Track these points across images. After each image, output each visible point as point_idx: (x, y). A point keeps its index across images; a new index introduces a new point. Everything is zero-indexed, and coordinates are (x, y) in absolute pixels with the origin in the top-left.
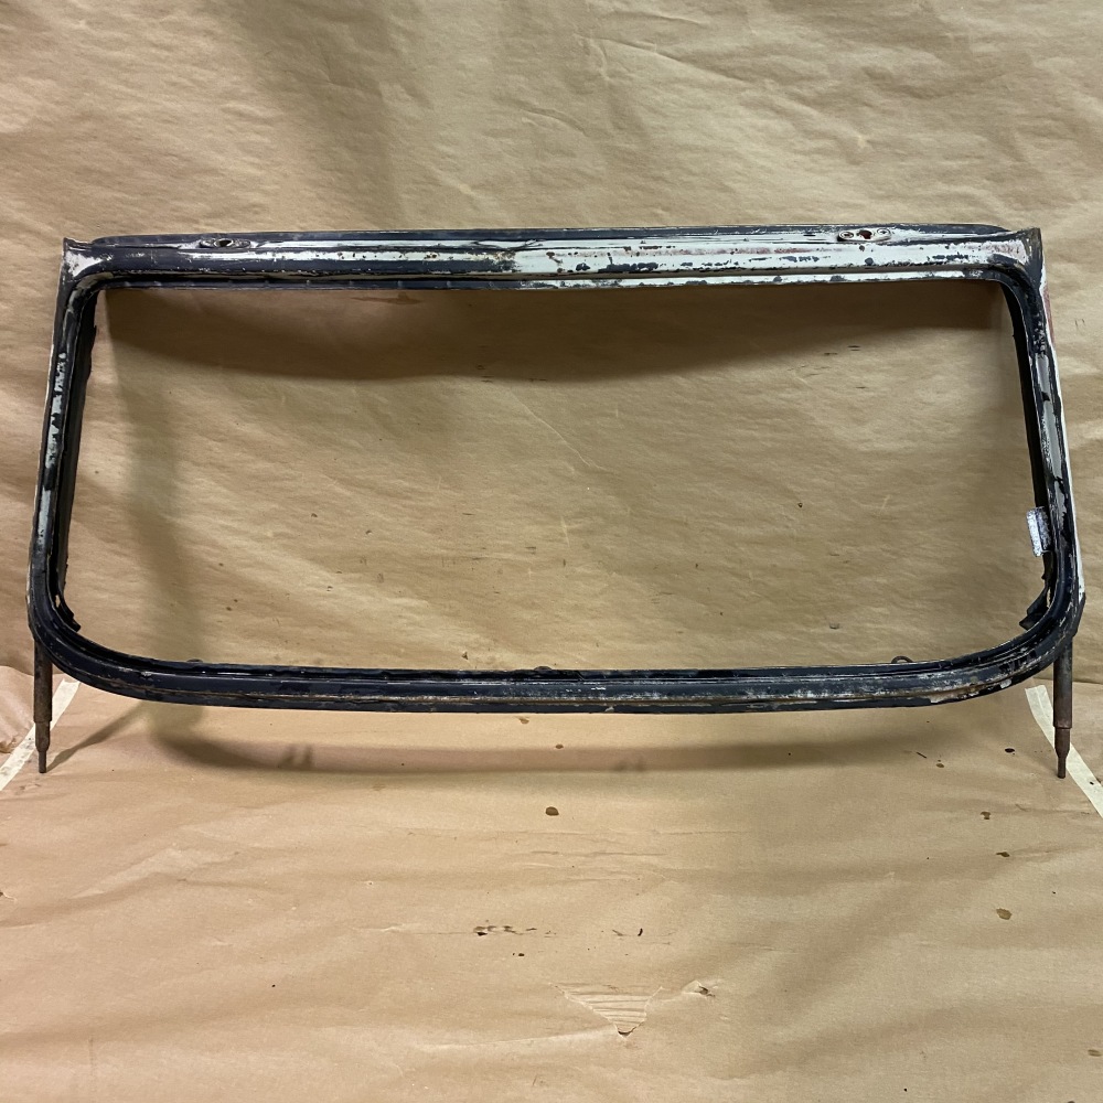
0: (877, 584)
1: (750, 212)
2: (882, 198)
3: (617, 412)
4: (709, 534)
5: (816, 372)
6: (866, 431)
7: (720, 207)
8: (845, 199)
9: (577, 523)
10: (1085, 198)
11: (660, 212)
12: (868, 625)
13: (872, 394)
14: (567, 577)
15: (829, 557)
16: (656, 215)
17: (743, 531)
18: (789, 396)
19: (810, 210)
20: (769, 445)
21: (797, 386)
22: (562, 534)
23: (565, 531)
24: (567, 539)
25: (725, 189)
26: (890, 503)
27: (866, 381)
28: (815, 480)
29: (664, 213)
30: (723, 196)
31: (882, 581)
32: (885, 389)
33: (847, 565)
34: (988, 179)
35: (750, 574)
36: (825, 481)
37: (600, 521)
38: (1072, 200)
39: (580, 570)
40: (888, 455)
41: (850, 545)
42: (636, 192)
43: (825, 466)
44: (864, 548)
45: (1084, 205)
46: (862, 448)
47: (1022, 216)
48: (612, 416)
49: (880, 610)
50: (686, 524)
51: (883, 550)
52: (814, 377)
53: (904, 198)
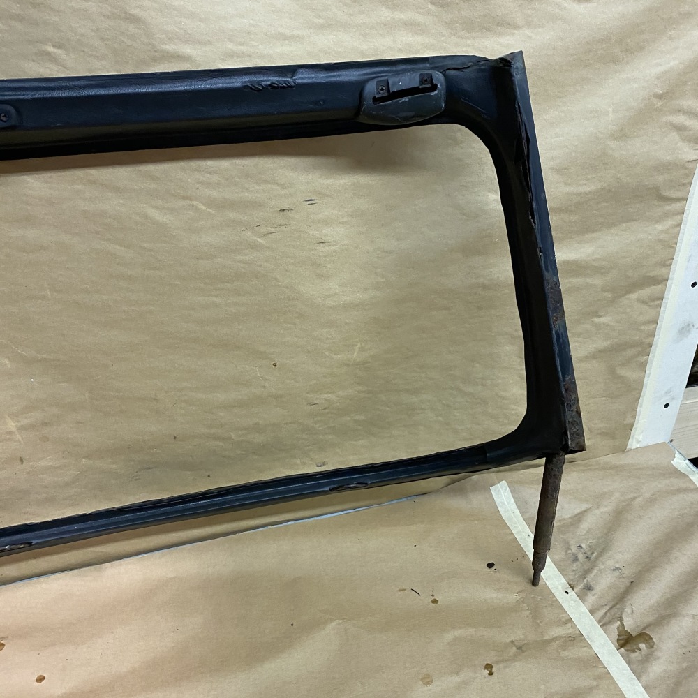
0: (356, 421)
1: (169, 47)
2: (322, 27)
3: (49, 293)
4: (183, 405)
5: (273, 230)
6: (332, 285)
7: (129, 42)
8: (280, 30)
9: (26, 418)
10: (529, 24)
11: (51, 49)
12: (351, 457)
13: (334, 248)
14: (28, 473)
15: (309, 407)
16: (49, 54)
17: (220, 397)
18: (247, 258)
19: (242, 44)
20: (234, 310)
21: (254, 247)
22: (10, 433)
23: (13, 429)
24: (19, 437)
25: (134, 19)
26: (362, 350)
27: (327, 235)
28: (287, 339)
29: (56, 50)
30: (132, 28)
31: (361, 417)
32: (346, 242)
33: (327, 411)
34: (433, 3)
35: (233, 436)
36: (296, 339)
37: (55, 411)
38: (516, 27)
39: (43, 463)
40: (355, 306)
41: (327, 393)
42: (13, 23)
43: (295, 324)
44: (341, 393)
45: (528, 32)
46: (329, 302)
47: (469, 46)
48: (44, 298)
49: (360, 442)
50: (155, 399)
51: (359, 392)
52: (273, 236)
53: (346, 26)
